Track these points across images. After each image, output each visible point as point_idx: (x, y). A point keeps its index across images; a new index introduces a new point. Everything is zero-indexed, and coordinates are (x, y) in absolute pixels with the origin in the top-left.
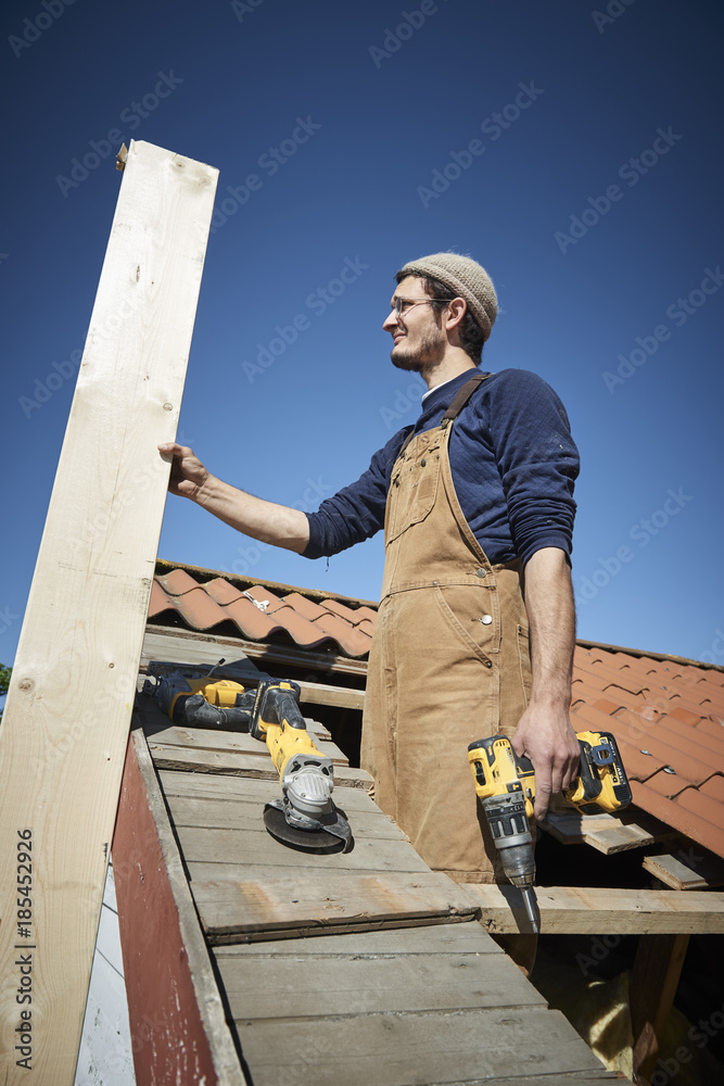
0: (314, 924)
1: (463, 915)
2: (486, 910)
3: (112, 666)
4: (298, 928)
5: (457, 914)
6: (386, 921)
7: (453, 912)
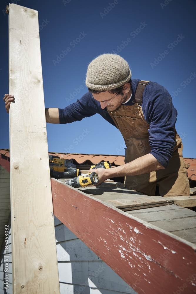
0: (135, 206)
1: (170, 202)
2: (175, 201)
3: (41, 159)
4: (131, 207)
5: (168, 202)
6: (152, 205)
7: (167, 202)
